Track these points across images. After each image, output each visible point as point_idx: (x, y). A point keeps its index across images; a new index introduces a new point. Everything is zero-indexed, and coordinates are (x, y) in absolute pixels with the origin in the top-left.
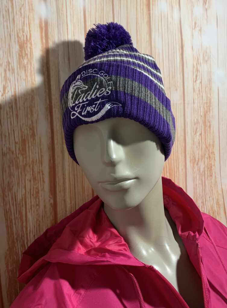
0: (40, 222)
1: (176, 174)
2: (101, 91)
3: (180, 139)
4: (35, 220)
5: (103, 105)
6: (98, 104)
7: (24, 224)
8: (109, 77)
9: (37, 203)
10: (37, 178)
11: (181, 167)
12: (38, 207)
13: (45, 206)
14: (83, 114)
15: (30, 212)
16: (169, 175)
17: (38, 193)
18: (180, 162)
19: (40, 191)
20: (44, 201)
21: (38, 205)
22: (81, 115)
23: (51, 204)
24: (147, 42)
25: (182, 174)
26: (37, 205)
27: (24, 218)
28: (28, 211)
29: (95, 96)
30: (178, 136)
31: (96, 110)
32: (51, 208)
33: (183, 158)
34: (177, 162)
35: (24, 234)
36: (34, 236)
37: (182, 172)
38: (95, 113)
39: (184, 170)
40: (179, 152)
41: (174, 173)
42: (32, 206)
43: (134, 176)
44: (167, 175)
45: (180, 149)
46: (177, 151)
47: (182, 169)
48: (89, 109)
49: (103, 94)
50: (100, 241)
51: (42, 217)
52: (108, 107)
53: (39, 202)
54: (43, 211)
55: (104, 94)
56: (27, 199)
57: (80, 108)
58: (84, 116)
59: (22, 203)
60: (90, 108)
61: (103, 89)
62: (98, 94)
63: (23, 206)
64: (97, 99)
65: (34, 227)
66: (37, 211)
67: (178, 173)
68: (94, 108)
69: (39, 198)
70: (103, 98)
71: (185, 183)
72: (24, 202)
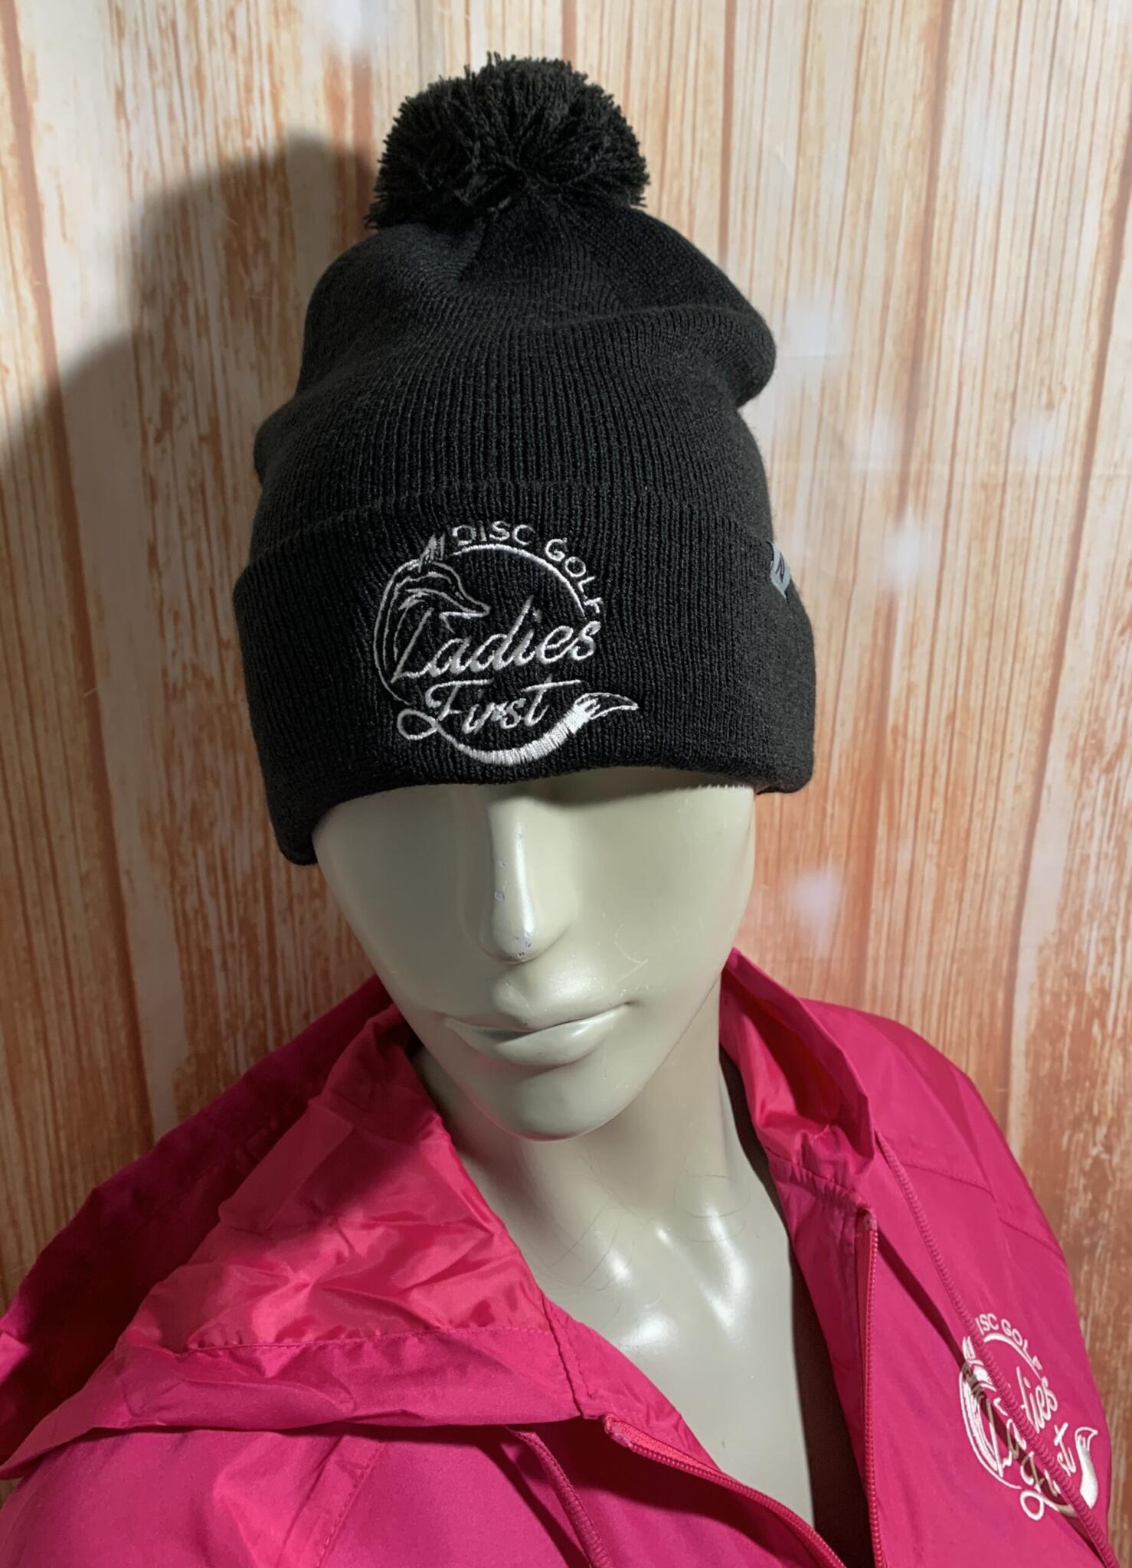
1: (978, 806)
3: (1031, 651)
4: (308, 953)
7: (265, 970)
11: (1015, 775)
12: (317, 902)
15: (284, 921)
16: (941, 805)
18: (1011, 755)
24: (909, 146)
25: (1013, 809)
26: (314, 895)
27: (263, 948)
28: (277, 918)
30: (1022, 637)
33: (1033, 738)
34: (997, 755)
35: (264, 1009)
37: (1012, 801)
39: (1028, 792)
40: (1017, 712)
41: (968, 800)
42: (295, 901)
43: (619, 998)
44: (934, 806)
45: (1023, 699)
46: (1003, 703)
47: (1018, 788)
51: (339, 941)
56: (273, 875)
59: (255, 890)
63: (256, 900)
65: (306, 980)
67: (991, 803)
71: (1021, 847)
72: (260, 886)
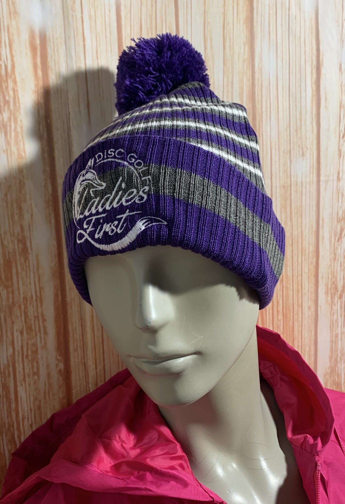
0: (40, 401)
1: (296, 317)
2: (129, 195)
3: (307, 251)
4: (32, 398)
5: (132, 222)
6: (122, 220)
7: (13, 405)
8: (144, 166)
9: (35, 370)
10: (33, 328)
11: (308, 303)
12: (36, 377)
13: (49, 375)
14: (96, 236)
15: (22, 385)
16: (282, 317)
17: (35, 352)
18: (305, 294)
19: (39, 350)
20: (48, 366)
21: (37, 373)
22: (93, 238)
23: (60, 371)
24: (244, 61)
25: (308, 316)
26: (34, 374)
27: (13, 396)
28: (18, 384)
29: (119, 204)
30: (304, 245)
31: (119, 231)
32: (61, 378)
33: (312, 286)
34: (300, 294)
35: (13, 423)
36: (31, 426)
37: (308, 313)
38: (118, 237)
39: (313, 309)
40: (305, 276)
41: (292, 314)
42: (26, 376)
43: (192, 350)
44: (279, 318)
45: (307, 270)
46: (300, 273)
47: (309, 308)
48: (107, 228)
49: (132, 201)
50: (139, 447)
51: (45, 393)
52: (141, 226)
53: (38, 369)
54: (45, 384)
55: (135, 201)
56: (17, 365)
57: (92, 224)
58: (99, 241)
59: (9, 371)
60: (108, 225)
61: (132, 190)
62: (124, 200)
63: (9, 375)
64: (122, 209)
65: (31, 410)
66: (35, 383)
67: (300, 315)
68: (117, 227)
69: (37, 363)
70: (132, 207)
71: (313, 333)
72: (11, 369)
